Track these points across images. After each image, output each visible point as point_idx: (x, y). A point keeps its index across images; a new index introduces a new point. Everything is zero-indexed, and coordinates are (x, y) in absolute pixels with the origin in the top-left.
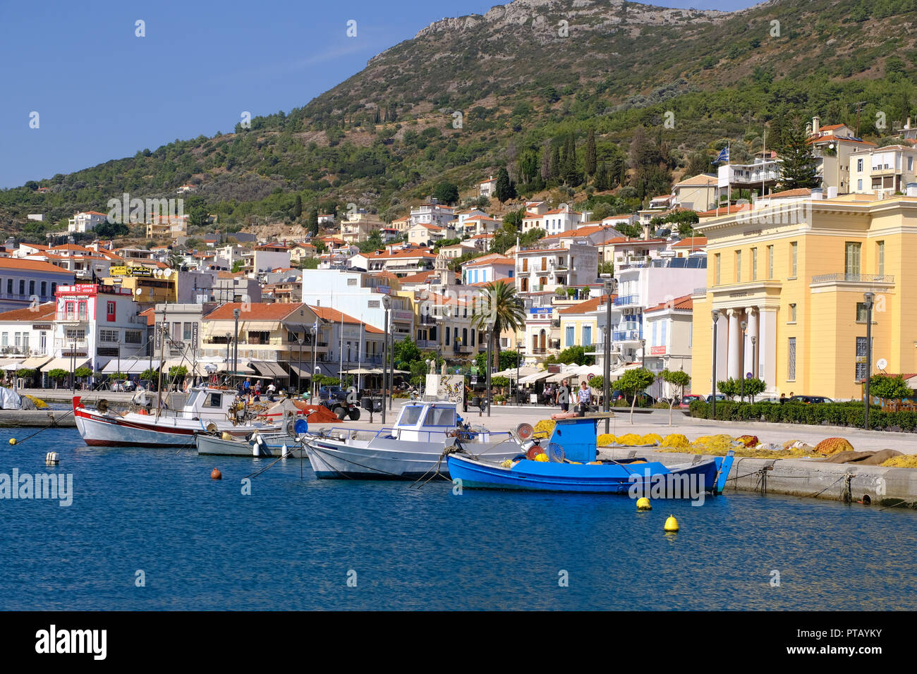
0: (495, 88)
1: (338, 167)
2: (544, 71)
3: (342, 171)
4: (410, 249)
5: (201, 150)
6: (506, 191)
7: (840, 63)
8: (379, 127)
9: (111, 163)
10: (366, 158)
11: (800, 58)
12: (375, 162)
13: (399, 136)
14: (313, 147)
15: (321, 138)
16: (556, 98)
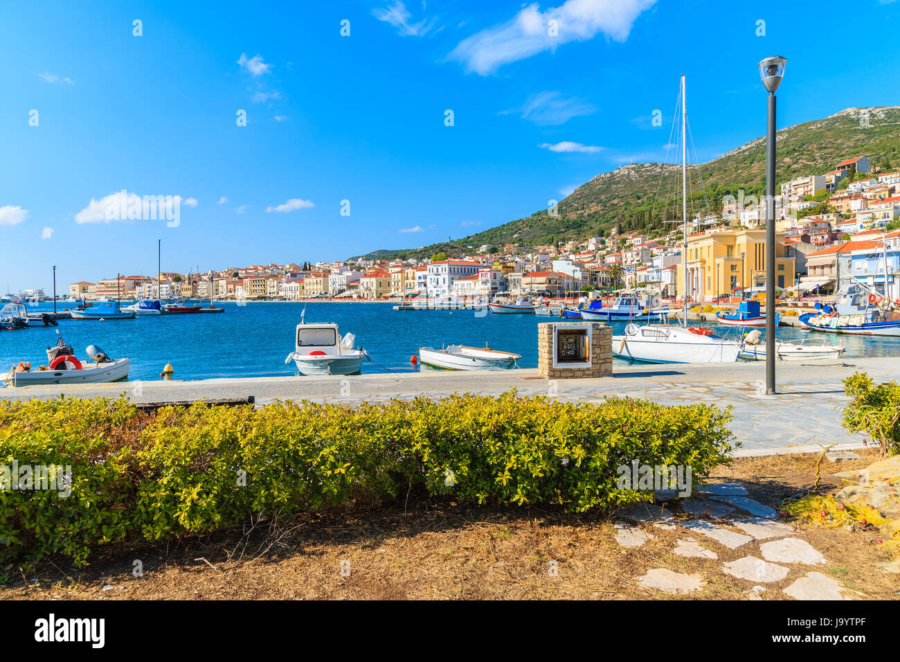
0: (618, 196)
1: (565, 226)
2: (635, 189)
3: (567, 227)
4: (589, 253)
5: (521, 223)
6: (621, 232)
7: (743, 179)
8: (578, 212)
9: (492, 229)
10: (574, 223)
11: (728, 179)
12: (578, 223)
13: (586, 214)
16: (639, 198)
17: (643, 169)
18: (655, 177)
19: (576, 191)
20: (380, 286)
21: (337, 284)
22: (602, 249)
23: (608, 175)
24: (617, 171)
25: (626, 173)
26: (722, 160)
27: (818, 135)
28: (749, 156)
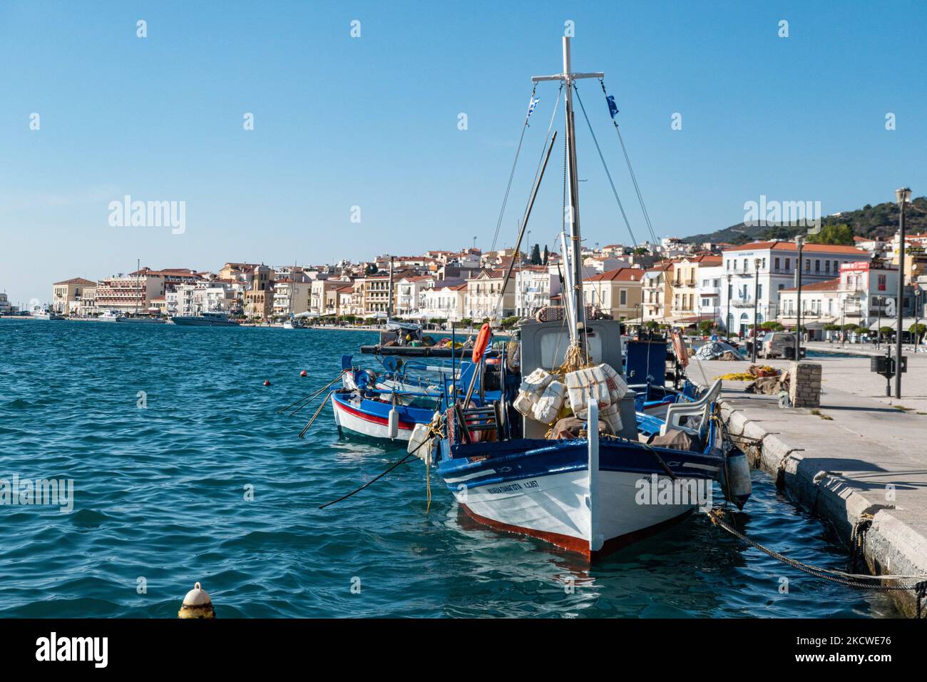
20: (623, 302)
21: (531, 295)
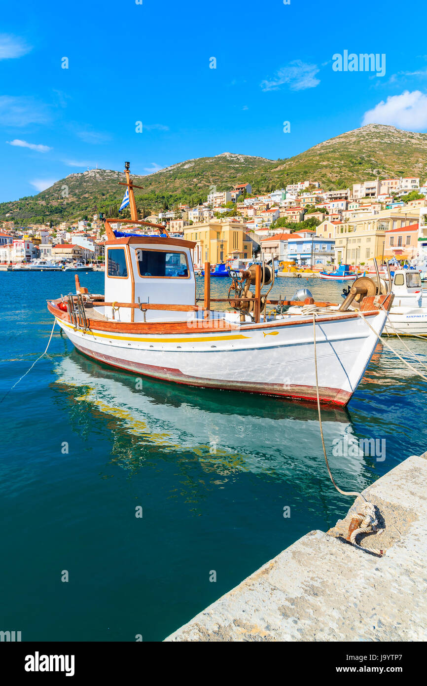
0: (88, 192)
2: (100, 188)
3: (51, 212)
5: (11, 205)
8: (59, 201)
10: (56, 209)
12: (59, 209)
13: (65, 203)
14: (42, 205)
15: (44, 203)
16: (104, 195)
17: (105, 174)
18: (113, 181)
19: (55, 184)
22: (89, 230)
23: (80, 175)
24: (87, 173)
25: (93, 175)
26: (156, 174)
27: (211, 167)
28: (173, 174)
